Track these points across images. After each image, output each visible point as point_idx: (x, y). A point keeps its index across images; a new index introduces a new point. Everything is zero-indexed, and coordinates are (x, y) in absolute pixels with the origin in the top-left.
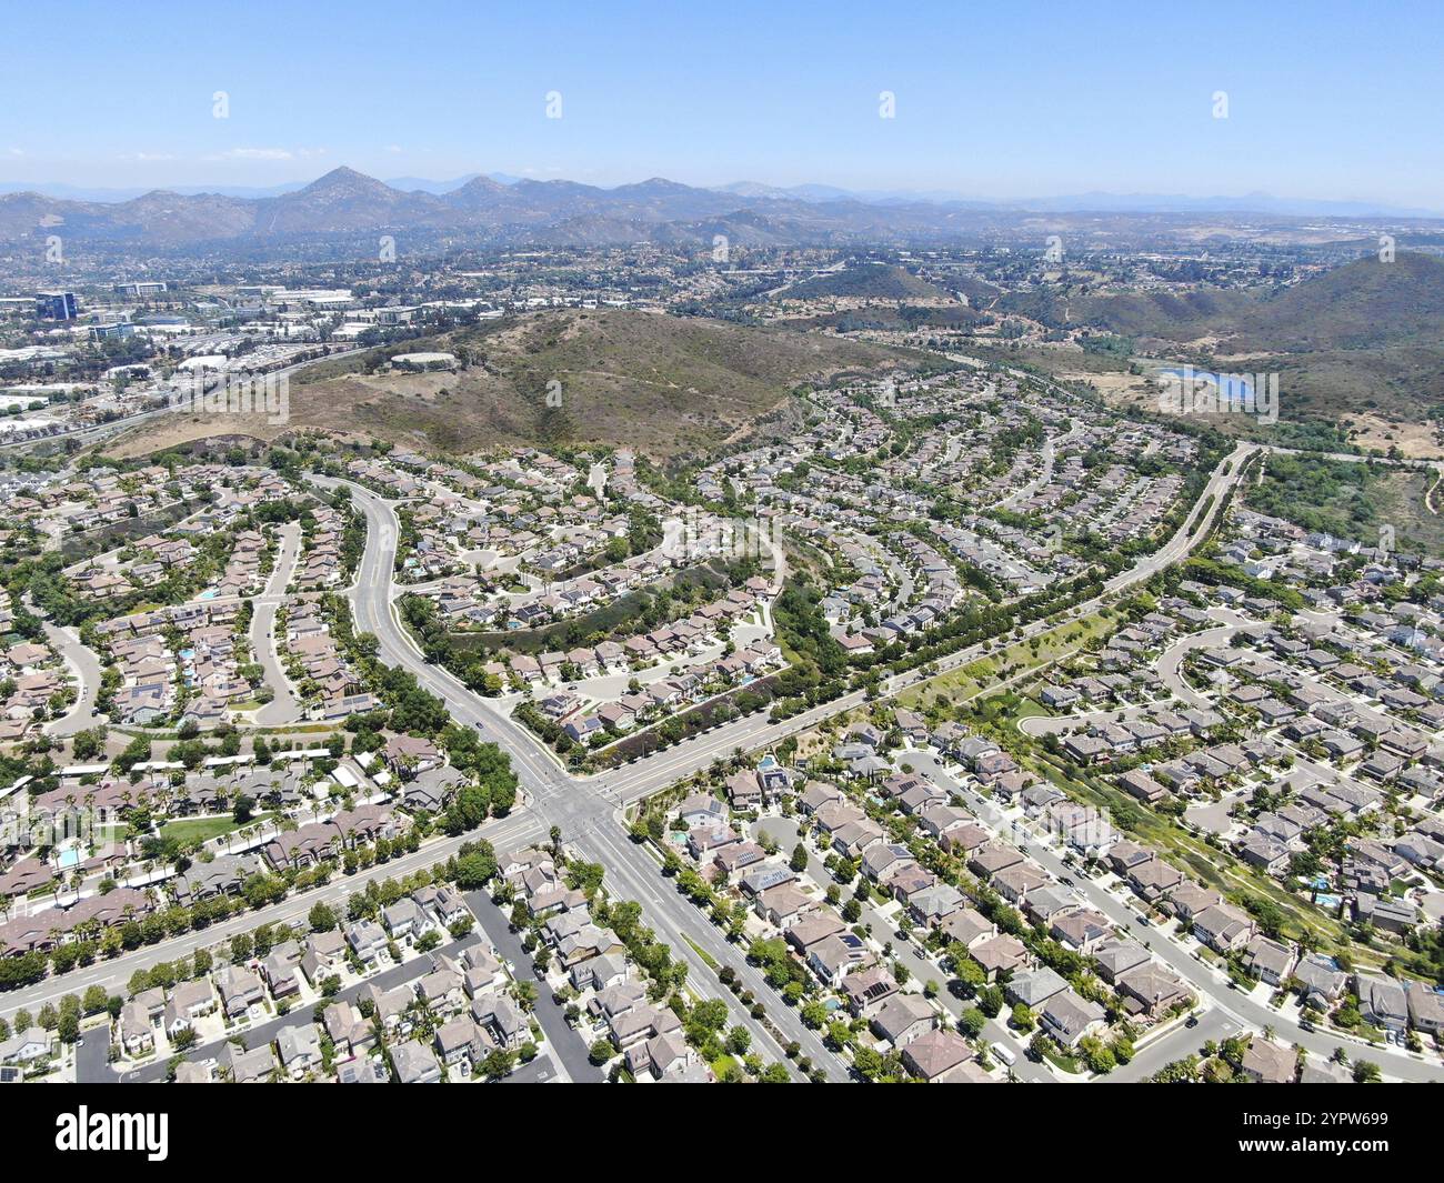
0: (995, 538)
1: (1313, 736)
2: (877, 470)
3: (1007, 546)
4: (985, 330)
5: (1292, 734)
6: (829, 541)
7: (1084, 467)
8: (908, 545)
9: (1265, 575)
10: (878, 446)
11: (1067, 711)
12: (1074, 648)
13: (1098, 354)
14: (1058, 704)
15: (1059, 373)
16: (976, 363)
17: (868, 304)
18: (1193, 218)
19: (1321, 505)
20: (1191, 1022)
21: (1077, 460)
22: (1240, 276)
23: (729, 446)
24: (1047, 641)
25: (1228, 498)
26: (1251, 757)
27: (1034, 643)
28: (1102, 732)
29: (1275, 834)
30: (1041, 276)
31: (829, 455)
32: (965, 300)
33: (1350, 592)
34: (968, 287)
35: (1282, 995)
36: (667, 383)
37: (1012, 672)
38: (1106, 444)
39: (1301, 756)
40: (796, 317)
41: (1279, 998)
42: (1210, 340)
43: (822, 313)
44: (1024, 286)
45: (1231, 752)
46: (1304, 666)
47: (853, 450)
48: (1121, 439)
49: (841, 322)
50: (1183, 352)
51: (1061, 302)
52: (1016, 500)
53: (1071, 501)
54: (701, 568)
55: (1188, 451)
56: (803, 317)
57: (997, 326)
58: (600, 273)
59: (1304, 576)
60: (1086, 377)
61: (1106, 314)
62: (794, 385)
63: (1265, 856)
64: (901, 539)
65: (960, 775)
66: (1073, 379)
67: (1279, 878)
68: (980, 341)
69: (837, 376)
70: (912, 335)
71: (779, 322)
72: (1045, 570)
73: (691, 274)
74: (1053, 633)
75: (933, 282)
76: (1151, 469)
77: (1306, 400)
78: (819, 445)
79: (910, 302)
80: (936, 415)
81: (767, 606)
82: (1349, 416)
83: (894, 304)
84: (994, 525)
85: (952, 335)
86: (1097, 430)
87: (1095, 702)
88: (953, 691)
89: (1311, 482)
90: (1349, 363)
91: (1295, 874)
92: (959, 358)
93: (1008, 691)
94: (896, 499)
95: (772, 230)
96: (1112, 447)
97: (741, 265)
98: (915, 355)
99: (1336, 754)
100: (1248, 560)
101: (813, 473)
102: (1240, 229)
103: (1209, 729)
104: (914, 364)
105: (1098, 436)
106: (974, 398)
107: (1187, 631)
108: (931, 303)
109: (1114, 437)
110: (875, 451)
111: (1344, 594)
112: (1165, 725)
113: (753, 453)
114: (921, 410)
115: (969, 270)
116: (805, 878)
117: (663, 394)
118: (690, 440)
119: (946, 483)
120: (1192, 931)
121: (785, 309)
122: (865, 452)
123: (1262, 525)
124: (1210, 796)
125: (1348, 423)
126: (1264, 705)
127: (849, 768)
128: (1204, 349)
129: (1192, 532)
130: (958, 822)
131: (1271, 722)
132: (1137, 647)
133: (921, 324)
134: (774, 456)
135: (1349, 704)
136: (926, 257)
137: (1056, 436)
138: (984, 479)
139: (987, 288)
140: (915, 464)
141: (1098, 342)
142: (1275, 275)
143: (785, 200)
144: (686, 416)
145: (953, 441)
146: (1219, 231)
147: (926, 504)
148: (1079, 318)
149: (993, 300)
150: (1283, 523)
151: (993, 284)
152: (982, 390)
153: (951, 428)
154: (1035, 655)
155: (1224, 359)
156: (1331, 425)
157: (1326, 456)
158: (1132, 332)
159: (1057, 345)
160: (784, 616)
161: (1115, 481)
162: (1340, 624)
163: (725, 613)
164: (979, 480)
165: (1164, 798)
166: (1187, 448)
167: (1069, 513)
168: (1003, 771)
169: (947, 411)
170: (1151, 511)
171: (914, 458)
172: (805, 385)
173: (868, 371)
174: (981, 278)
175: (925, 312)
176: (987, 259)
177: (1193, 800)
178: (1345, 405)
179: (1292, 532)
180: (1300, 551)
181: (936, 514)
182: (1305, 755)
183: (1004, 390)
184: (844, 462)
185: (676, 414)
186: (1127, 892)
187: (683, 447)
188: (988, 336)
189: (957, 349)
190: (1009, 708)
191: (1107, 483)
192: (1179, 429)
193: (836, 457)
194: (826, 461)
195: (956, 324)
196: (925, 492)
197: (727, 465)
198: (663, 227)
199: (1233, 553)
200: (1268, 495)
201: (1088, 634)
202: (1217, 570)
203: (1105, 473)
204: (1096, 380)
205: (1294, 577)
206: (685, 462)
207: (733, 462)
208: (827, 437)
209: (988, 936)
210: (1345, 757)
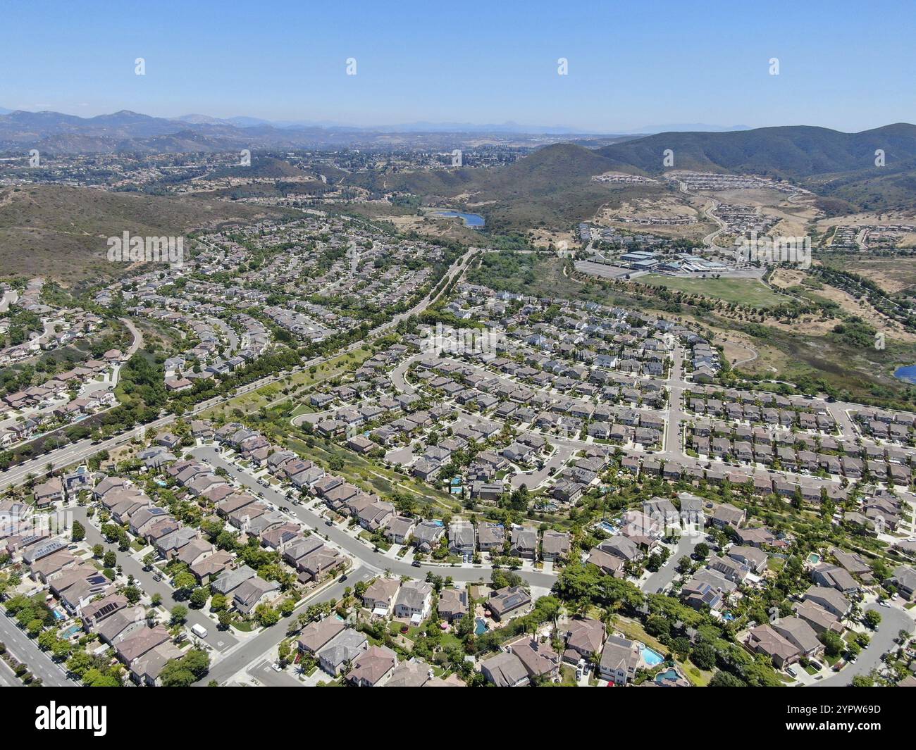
0: (306, 312)
1: (472, 400)
2: (236, 279)
3: (313, 316)
4: (331, 195)
5: (460, 401)
6: (187, 325)
7: (375, 267)
8: (243, 321)
9: (467, 316)
10: (239, 264)
11: (326, 408)
12: (341, 370)
13: (400, 206)
14: (320, 405)
15: (374, 217)
16: (322, 214)
17: (254, 181)
18: (474, 135)
19: (508, 277)
20: (344, 579)
21: (372, 264)
22: (487, 162)
23: (129, 272)
24: (322, 368)
25: (457, 278)
26: (433, 417)
27: (313, 370)
28: (344, 416)
29: (435, 457)
30: (374, 164)
31: (203, 272)
32: (324, 179)
33: (512, 320)
34: (327, 171)
35: (406, 549)
36: (81, 232)
37: (294, 389)
38: (391, 254)
39: (464, 412)
40: (203, 190)
41: (404, 551)
42: (465, 196)
43: (220, 188)
44: (363, 170)
45: (421, 416)
46: (478, 363)
47: (221, 267)
48: (401, 250)
49: (234, 193)
50: (449, 203)
51: (381, 178)
52: (328, 289)
53: (362, 287)
54: (67, 348)
55: (439, 254)
56: (207, 190)
57: (339, 192)
58: (62, 169)
59: (488, 314)
60: (389, 219)
61: (408, 183)
62: (188, 231)
63: (424, 471)
64: (239, 318)
65: (230, 456)
66: (381, 220)
67: (433, 483)
68: (327, 201)
69: (222, 224)
70: (283, 199)
71: (189, 195)
72: (334, 327)
73: (136, 169)
74: (328, 363)
75: (305, 169)
76: (415, 266)
77: (509, 223)
78: (198, 267)
79: (283, 179)
80: (286, 244)
81: (117, 368)
82: (531, 230)
83: (272, 181)
84: (307, 305)
85: (309, 199)
86: (388, 246)
87: (346, 400)
88: (246, 405)
89: (505, 265)
90: (535, 203)
91: (442, 478)
92: (310, 211)
93: (289, 401)
94: (246, 295)
95: (208, 143)
96: (395, 255)
97: (176, 163)
98: (281, 211)
99: (483, 407)
100: (461, 310)
101: (189, 284)
102: (498, 141)
103: (410, 404)
104: (279, 216)
105: (388, 250)
106: (315, 233)
107: (414, 352)
108: (297, 180)
109: (397, 249)
110: (237, 268)
111: (508, 321)
112: (385, 406)
113: (146, 275)
114: (277, 242)
115: (330, 163)
116: (80, 546)
117: (78, 240)
118: (96, 270)
119: (282, 283)
120: (358, 523)
121: (195, 186)
122: (229, 269)
123: (473, 290)
124: (404, 443)
125: (531, 234)
126: (448, 387)
127: (146, 465)
128: (462, 200)
129: (432, 298)
130: (213, 485)
131: (450, 396)
132: (381, 365)
133: (290, 192)
134: (162, 276)
135: (496, 380)
136: (304, 156)
137: (363, 252)
138: (309, 279)
139: (340, 172)
140: (265, 274)
141: (402, 199)
142: (506, 161)
143: (221, 126)
144: (96, 254)
145: (294, 260)
146: (487, 142)
147: (264, 296)
148: (392, 186)
149: (341, 178)
150: (484, 288)
151: (344, 169)
152: (321, 228)
153: (295, 251)
154: (312, 377)
155: (472, 205)
156: (522, 236)
157: (515, 252)
158: (422, 193)
159: (376, 202)
160: (129, 373)
161: (392, 274)
162: (504, 338)
163: (78, 376)
164: (306, 280)
165: (374, 449)
166: (438, 252)
167: (359, 294)
168: (258, 448)
169: (293, 241)
170: (408, 288)
171: (264, 270)
172: (198, 231)
173: (246, 221)
174: (337, 166)
175: (292, 185)
176: (344, 156)
177: (394, 448)
178: (529, 225)
179: (488, 292)
180: (491, 302)
181: (271, 302)
182: (467, 411)
183: (334, 228)
184: (213, 276)
185: (89, 253)
186: (324, 507)
187: (91, 274)
188: (333, 198)
189: (311, 207)
190: (287, 411)
191: (387, 275)
192: (436, 243)
193: (208, 273)
194: (201, 277)
195: (312, 192)
196: (265, 288)
197: (123, 284)
198: (125, 142)
199: (451, 307)
200: (480, 274)
201: (352, 361)
202: (439, 316)
203: (387, 270)
204: (395, 220)
205: (483, 315)
206: (91, 285)
207: (129, 282)
208: (205, 261)
209: (209, 554)
210: (488, 408)
